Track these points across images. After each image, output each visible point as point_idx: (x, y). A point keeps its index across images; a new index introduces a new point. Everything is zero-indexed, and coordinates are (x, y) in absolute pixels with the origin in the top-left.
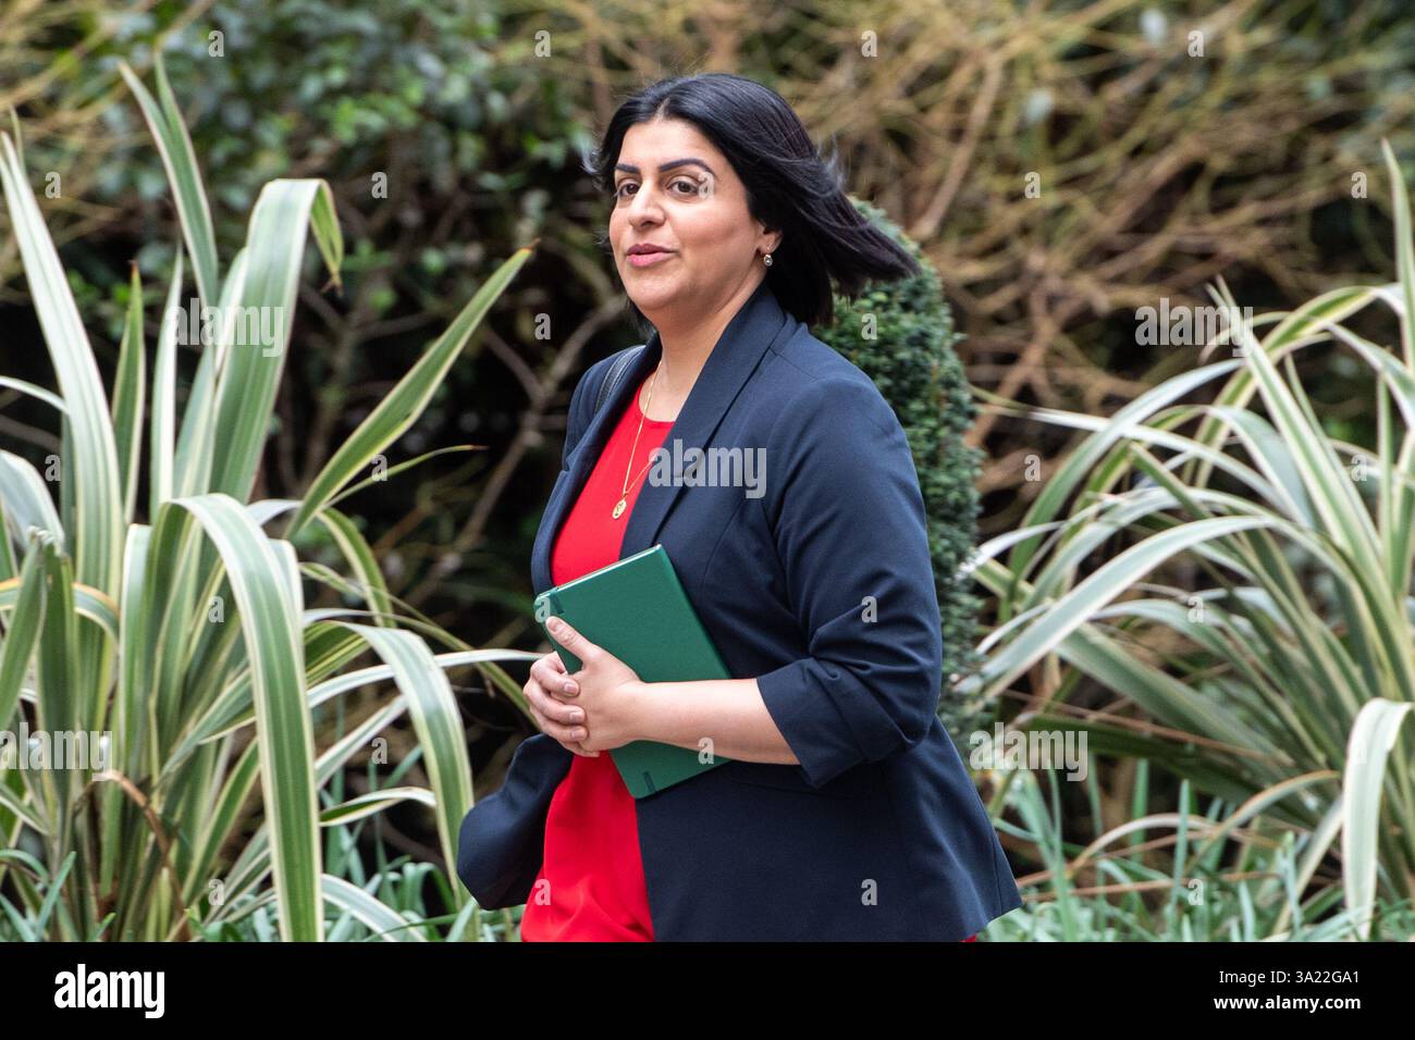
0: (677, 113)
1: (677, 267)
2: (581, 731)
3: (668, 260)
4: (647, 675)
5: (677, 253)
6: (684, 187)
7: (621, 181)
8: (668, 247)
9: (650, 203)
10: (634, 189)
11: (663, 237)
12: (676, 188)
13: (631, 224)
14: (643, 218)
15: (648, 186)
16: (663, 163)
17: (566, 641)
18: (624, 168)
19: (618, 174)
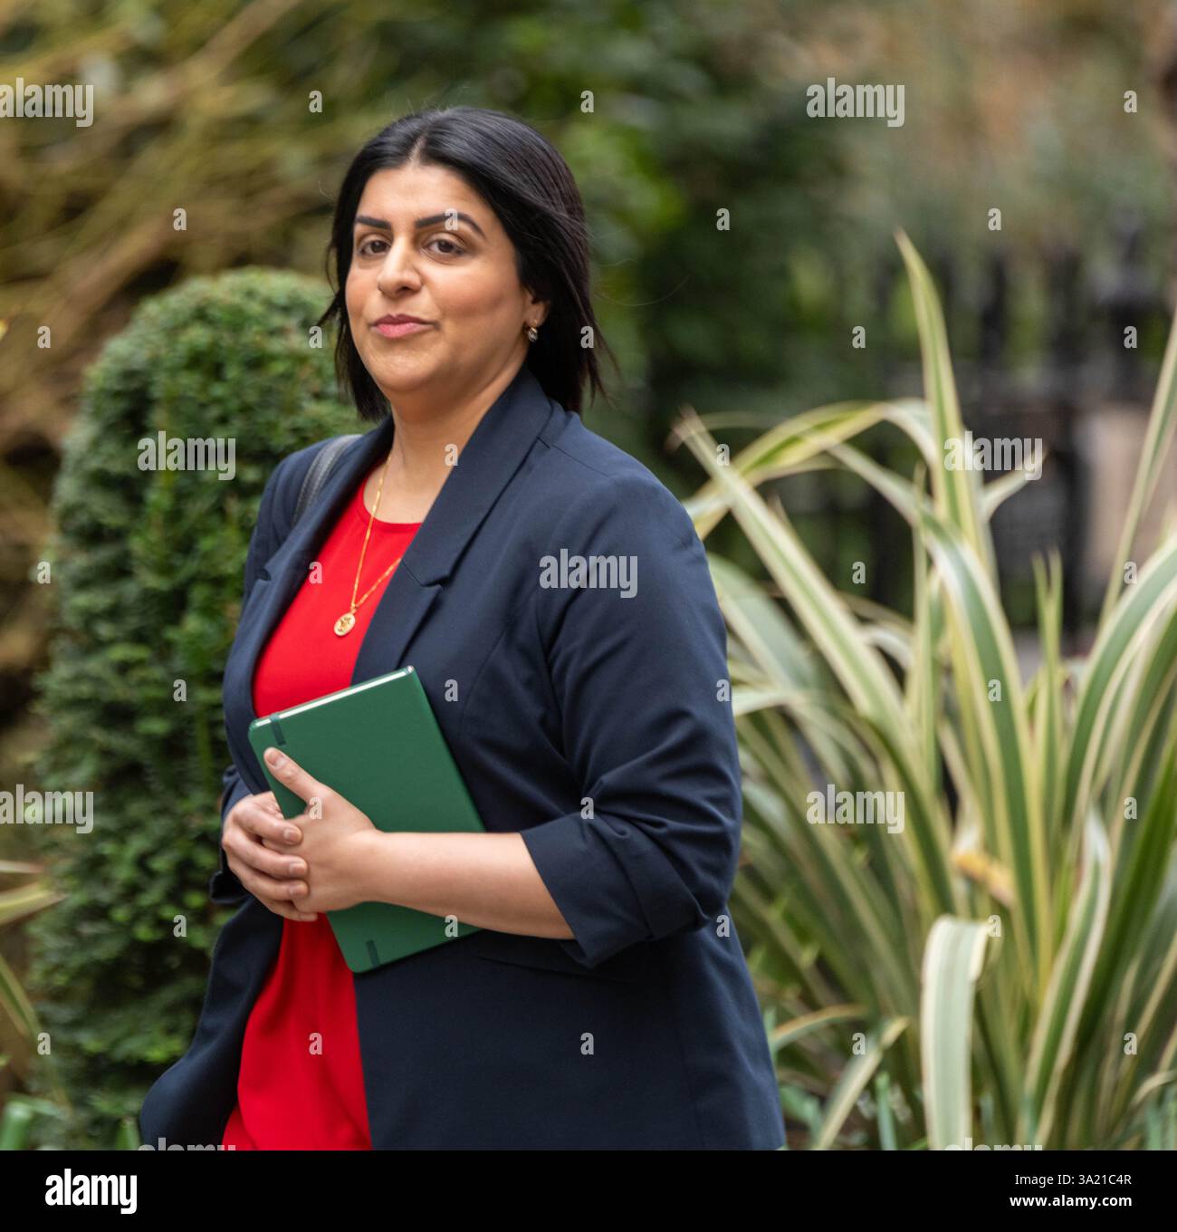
0: (435, 156)
1: (435, 341)
2: (301, 887)
3: (424, 332)
4: (385, 823)
5: (435, 325)
6: (446, 247)
7: (364, 236)
8: (425, 317)
9: (407, 264)
10: (383, 247)
11: (421, 306)
12: (435, 248)
13: (380, 289)
14: (399, 283)
15: (400, 246)
16: (420, 217)
17: (289, 778)
18: (369, 222)
19: (359, 229)
